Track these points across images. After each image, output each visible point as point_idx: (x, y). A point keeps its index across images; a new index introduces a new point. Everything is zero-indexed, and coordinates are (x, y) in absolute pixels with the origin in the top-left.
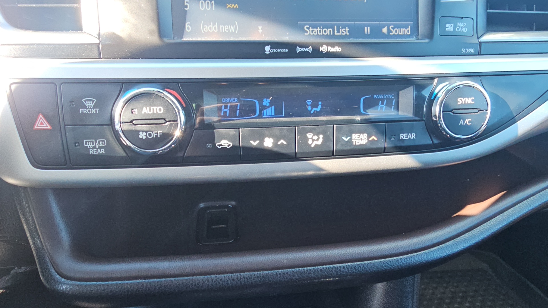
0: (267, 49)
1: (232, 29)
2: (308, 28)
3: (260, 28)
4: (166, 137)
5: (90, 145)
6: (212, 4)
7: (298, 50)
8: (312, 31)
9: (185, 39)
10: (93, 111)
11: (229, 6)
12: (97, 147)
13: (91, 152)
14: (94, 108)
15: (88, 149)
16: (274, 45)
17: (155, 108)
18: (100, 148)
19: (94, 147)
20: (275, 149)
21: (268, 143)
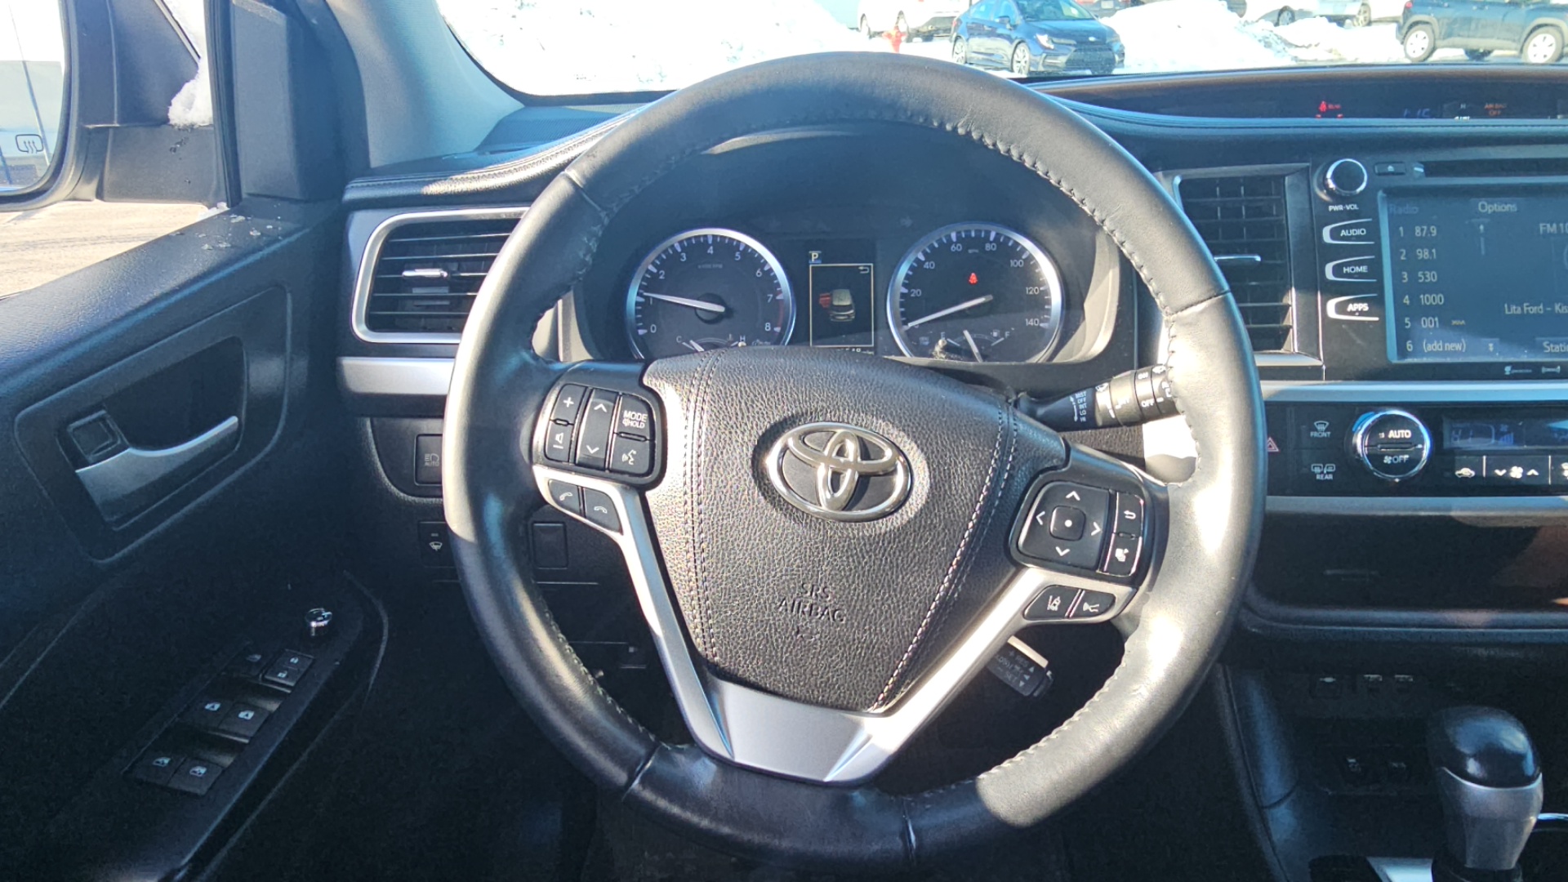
0: (1508, 369)
1: (1458, 347)
2: (1548, 345)
3: (1491, 345)
4: (1413, 462)
5: (1317, 470)
6: (1435, 322)
7: (1544, 370)
8: (1554, 348)
9: (1409, 360)
10: (1324, 435)
11: (1454, 322)
12: (1325, 472)
13: (1318, 477)
14: (1326, 430)
15: (1314, 475)
16: (1514, 365)
17: (1402, 431)
18: (1328, 473)
19: (1322, 473)
20: (1525, 482)
21: (1516, 472)
